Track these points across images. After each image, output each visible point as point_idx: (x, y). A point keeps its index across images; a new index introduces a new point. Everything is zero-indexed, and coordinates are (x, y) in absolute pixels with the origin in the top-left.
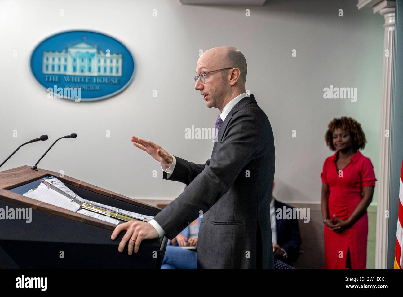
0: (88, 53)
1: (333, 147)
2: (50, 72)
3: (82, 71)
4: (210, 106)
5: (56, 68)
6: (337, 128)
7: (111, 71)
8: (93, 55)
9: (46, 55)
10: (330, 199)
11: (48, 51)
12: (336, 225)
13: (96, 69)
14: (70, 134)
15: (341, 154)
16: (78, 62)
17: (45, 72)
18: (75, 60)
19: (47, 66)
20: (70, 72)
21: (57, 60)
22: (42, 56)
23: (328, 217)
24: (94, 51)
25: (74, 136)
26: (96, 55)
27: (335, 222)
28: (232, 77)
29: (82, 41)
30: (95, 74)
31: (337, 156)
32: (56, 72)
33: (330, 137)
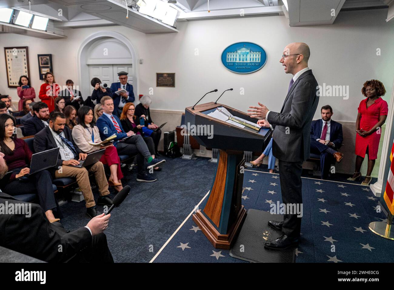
0: (246, 52)
1: (366, 95)
2: (229, 61)
3: (243, 60)
4: (287, 73)
5: (232, 60)
6: (368, 86)
7: (256, 60)
8: (248, 53)
9: (228, 54)
10: (361, 121)
11: (229, 52)
12: (362, 133)
13: (249, 59)
14: (230, 89)
15: (369, 98)
16: (241, 56)
17: (227, 61)
18: (240, 56)
19: (228, 59)
20: (238, 61)
21: (232, 56)
22: (226, 54)
23: (359, 129)
24: (249, 51)
25: (232, 89)
26: (249, 53)
27: (362, 132)
28: (298, 59)
29: (243, 47)
30: (249, 61)
31: (368, 100)
32: (232, 61)
33: (364, 90)
